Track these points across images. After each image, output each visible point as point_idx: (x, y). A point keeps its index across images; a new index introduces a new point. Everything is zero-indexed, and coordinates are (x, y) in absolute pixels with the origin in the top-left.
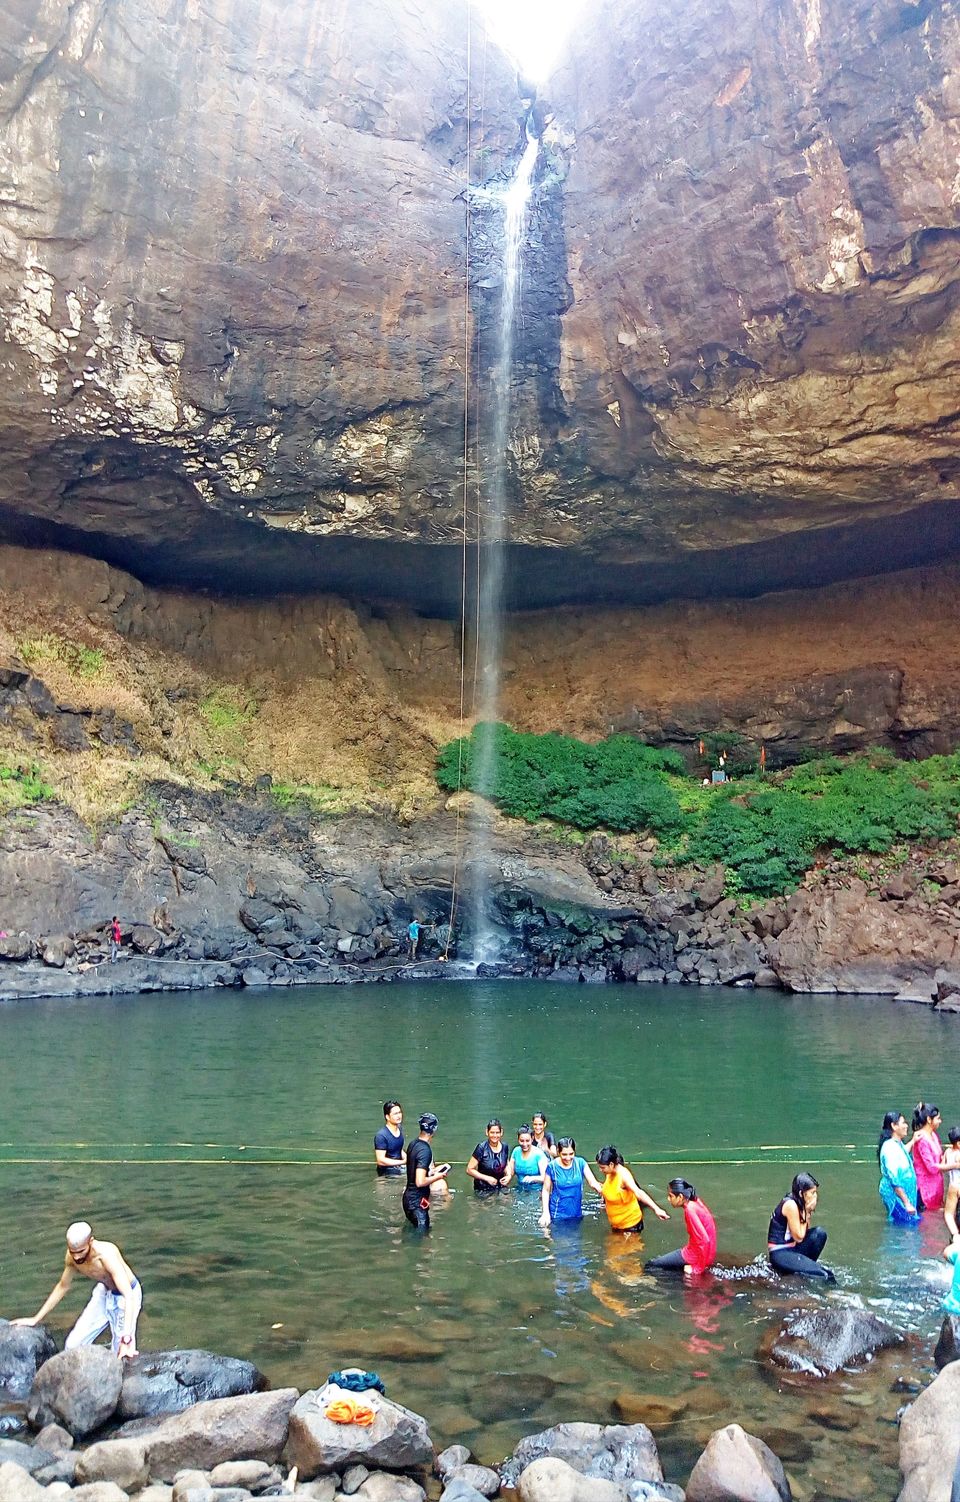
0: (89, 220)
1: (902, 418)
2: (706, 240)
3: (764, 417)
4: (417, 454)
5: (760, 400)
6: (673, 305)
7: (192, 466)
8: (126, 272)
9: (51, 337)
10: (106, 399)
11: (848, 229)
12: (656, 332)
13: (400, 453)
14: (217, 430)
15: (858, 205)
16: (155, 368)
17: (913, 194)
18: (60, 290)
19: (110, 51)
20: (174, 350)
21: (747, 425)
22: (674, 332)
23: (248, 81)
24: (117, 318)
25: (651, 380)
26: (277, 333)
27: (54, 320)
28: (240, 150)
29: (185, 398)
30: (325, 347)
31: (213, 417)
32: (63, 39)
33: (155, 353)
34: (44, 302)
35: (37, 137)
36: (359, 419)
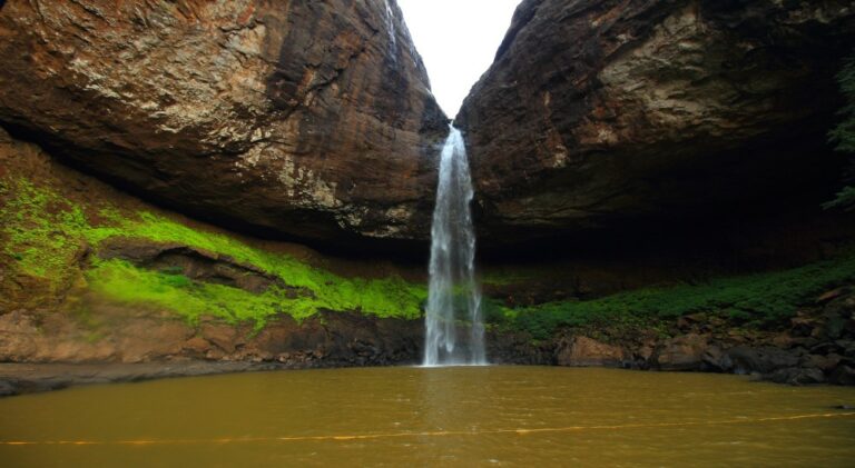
0: (308, 148)
1: (578, 204)
2: (514, 156)
3: (531, 204)
4: (414, 214)
5: (530, 200)
6: (501, 173)
7: (338, 217)
8: (319, 163)
9: (292, 180)
10: (310, 198)
11: (561, 151)
12: (495, 181)
13: (408, 214)
14: (347, 207)
15: (564, 145)
16: (327, 189)
17: (584, 141)
18: (297, 167)
19: (318, 104)
20: (334, 184)
21: (526, 206)
22: (502, 181)
23: (362, 114)
24: (315, 176)
25: (494, 194)
26: (370, 181)
27: (295, 175)
28: (359, 131)
29: (336, 197)
30: (384, 185)
31: (345, 203)
32: (303, 100)
33: (328, 185)
34: (291, 170)
35: (292, 126)
36: (395, 205)
